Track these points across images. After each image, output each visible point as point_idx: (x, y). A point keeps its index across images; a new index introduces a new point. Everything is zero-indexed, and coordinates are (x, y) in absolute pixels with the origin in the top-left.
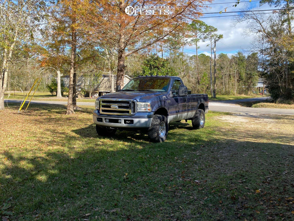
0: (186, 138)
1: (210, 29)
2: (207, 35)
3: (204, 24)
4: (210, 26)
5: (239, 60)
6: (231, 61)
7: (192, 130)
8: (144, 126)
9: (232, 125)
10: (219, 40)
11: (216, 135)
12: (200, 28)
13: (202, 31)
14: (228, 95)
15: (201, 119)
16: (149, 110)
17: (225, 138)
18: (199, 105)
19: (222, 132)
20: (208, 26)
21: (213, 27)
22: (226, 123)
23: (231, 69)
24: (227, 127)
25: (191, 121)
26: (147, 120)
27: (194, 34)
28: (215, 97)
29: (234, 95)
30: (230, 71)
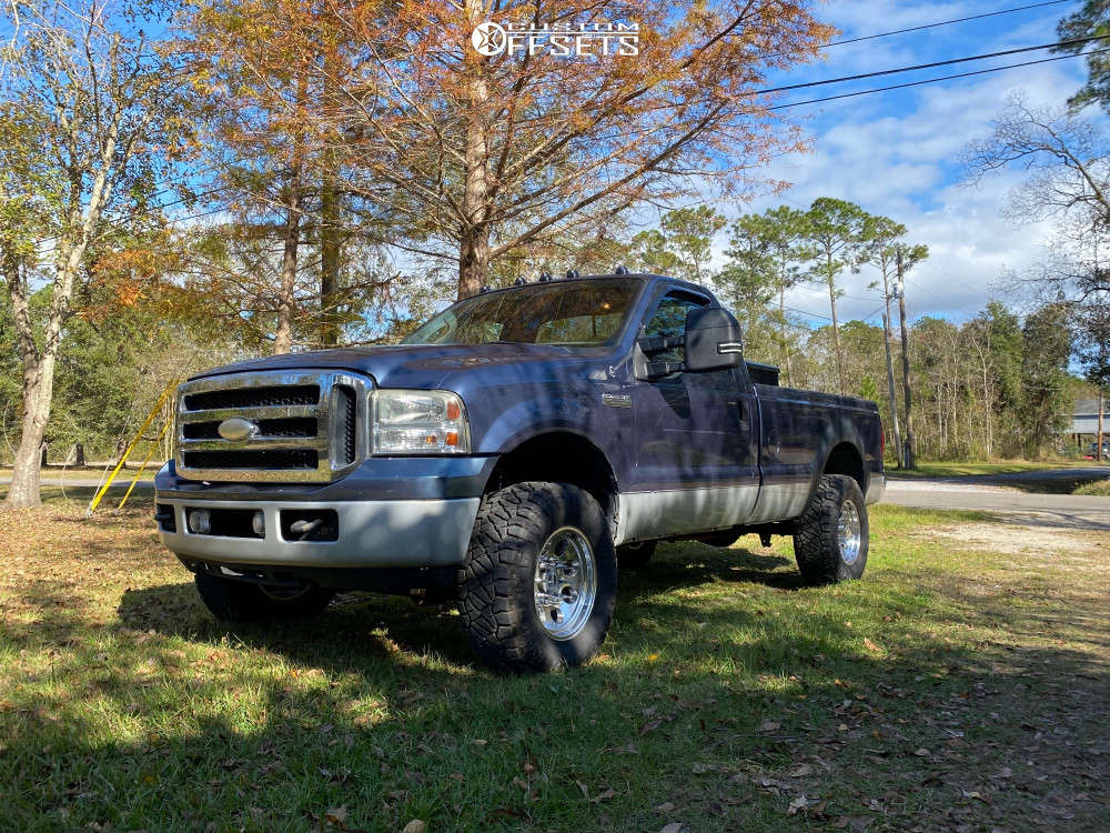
0: (743, 637)
1: (878, 230)
2: (869, 248)
3: (857, 210)
4: (877, 219)
5: (995, 331)
6: (963, 338)
7: (794, 589)
8: (417, 552)
9: (1013, 564)
10: (915, 265)
11: (942, 619)
12: (844, 224)
13: (851, 237)
14: (961, 461)
15: (848, 531)
16: (452, 440)
17: (1001, 636)
18: (831, 448)
19: (969, 599)
20: (873, 217)
21: (891, 222)
22: (983, 554)
23: (967, 365)
24: (990, 573)
25: (789, 539)
26: (435, 506)
27: (820, 246)
28: (912, 467)
29: (985, 460)
30: (963, 373)
